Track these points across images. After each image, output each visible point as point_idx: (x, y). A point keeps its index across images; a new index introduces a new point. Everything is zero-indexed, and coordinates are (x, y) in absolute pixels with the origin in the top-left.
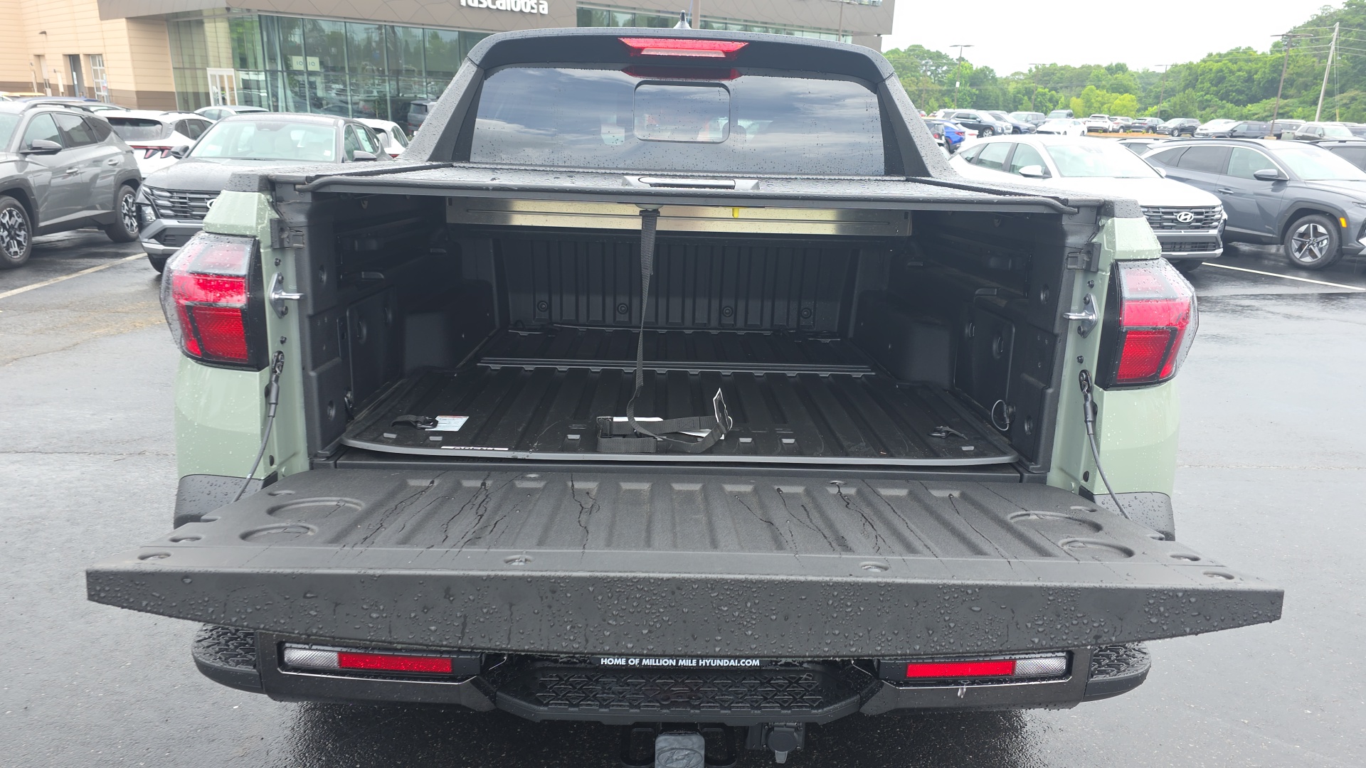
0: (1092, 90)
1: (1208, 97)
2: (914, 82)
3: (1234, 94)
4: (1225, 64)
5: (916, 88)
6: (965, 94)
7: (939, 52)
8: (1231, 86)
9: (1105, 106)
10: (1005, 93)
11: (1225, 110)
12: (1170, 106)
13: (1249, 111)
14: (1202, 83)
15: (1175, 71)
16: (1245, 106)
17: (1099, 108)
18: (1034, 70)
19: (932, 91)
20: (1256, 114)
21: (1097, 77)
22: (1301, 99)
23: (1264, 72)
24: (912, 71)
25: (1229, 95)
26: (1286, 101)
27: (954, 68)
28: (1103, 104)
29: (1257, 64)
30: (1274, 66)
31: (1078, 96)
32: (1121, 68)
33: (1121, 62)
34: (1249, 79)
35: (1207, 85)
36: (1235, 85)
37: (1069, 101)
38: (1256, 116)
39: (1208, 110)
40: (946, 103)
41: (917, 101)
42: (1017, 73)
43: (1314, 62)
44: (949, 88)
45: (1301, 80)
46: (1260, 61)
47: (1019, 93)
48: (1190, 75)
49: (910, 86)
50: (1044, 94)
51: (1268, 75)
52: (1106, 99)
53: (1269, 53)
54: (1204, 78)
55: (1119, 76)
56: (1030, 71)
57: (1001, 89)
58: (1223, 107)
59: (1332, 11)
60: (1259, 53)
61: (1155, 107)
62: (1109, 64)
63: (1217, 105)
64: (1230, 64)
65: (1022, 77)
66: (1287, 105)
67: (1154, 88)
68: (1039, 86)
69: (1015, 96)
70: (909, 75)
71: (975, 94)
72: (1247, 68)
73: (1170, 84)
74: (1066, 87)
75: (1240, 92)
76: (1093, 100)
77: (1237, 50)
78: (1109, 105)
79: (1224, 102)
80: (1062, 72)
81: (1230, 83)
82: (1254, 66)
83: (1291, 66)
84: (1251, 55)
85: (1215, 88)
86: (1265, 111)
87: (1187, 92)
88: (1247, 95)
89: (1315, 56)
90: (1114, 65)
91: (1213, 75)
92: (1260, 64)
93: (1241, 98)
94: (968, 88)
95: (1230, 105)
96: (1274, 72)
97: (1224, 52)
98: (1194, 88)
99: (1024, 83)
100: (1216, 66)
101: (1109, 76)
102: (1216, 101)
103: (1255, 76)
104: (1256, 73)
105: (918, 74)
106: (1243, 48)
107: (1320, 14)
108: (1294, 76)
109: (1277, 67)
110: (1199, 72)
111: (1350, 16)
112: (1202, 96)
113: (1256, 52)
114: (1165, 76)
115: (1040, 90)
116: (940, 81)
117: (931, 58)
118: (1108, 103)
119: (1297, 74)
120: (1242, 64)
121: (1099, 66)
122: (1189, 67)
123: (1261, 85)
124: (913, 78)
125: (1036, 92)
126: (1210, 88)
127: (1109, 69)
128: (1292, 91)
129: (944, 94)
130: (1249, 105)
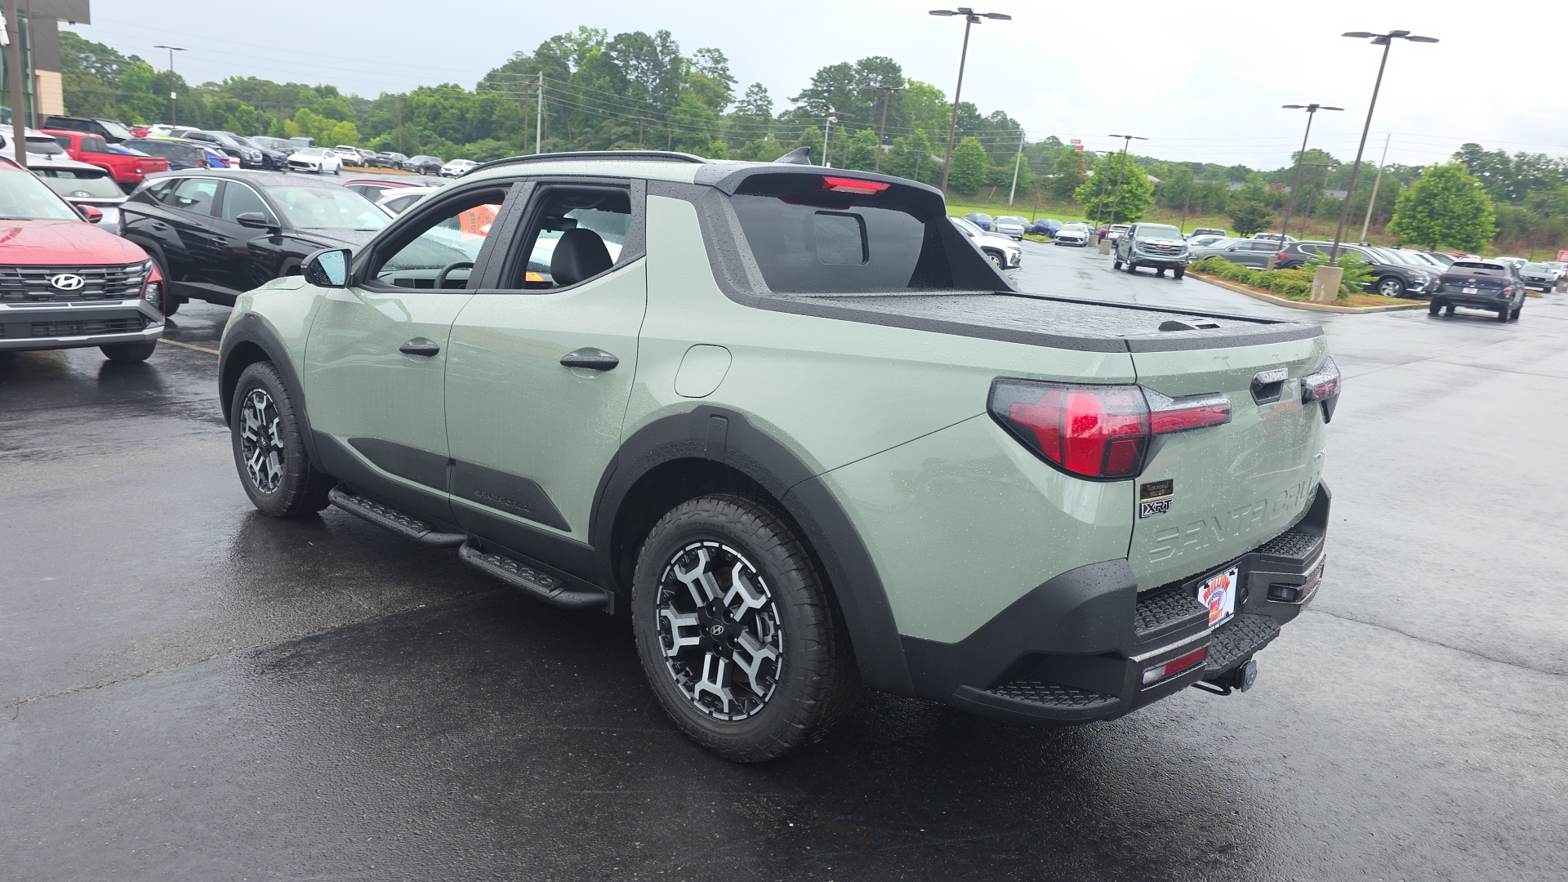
0: (305, 113)
1: (427, 132)
2: (73, 80)
3: (451, 132)
4: (437, 99)
5: (79, 89)
6: (149, 103)
7: (103, 45)
8: (447, 123)
9: (325, 133)
10: (201, 107)
11: (446, 147)
12: (393, 139)
13: (469, 150)
14: (419, 117)
15: (387, 101)
16: (464, 145)
17: (318, 134)
18: (230, 82)
19: (103, 94)
20: (476, 154)
21: (308, 98)
22: (512, 142)
23: (475, 112)
24: (69, 66)
25: (447, 133)
26: (499, 143)
27: (128, 68)
28: (321, 130)
29: (466, 102)
30: (482, 107)
31: (292, 118)
32: (330, 91)
33: (331, 84)
34: (462, 118)
35: (424, 119)
36: (451, 123)
37: (283, 124)
38: (476, 156)
39: (429, 145)
40: (125, 112)
41: (83, 105)
42: (209, 84)
43: (517, 106)
44: (126, 93)
45: (509, 123)
46: (469, 99)
47: (218, 107)
48: (405, 107)
49: (69, 85)
50: (250, 113)
51: (478, 115)
52: (324, 125)
53: (475, 93)
54: (420, 113)
55: (331, 99)
56: (225, 82)
57: (196, 102)
58: (444, 145)
59: (524, 57)
60: (466, 92)
61: (378, 139)
62: (318, 85)
63: (437, 142)
64: (442, 100)
65: (217, 89)
66: (500, 147)
67: (369, 117)
68: (242, 102)
69: (214, 112)
70: (65, 70)
71: (163, 105)
72: (458, 106)
73: (384, 114)
74: (273, 107)
75: (456, 130)
76: (309, 125)
77: (446, 86)
78: (328, 132)
79: (443, 139)
80: (265, 88)
81: (446, 120)
82: (465, 105)
83: (498, 109)
84: (459, 93)
85: (432, 124)
86: (483, 152)
87: (406, 125)
88: (463, 134)
89: (516, 101)
90: (323, 86)
91: (428, 110)
92: (470, 103)
93: (458, 136)
94: (153, 96)
95: (449, 143)
96: (484, 112)
97: (434, 86)
98: (411, 120)
99: (222, 97)
100: (429, 101)
101: (320, 99)
102: (436, 138)
103: (468, 115)
104: (467, 112)
105: (77, 70)
106: (451, 84)
107: (515, 59)
108: (502, 119)
109: (488, 107)
110: (414, 106)
111: (541, 66)
112: (420, 131)
113: (463, 90)
114: (378, 105)
115: (244, 107)
116: (110, 83)
117: (92, 52)
118: (327, 130)
119: (504, 116)
120: (453, 101)
121: (306, 86)
122: (403, 98)
123: (475, 124)
124: (71, 75)
125: (240, 109)
126: (426, 123)
127: (318, 90)
128: (502, 134)
129: (120, 99)
130: (468, 145)
